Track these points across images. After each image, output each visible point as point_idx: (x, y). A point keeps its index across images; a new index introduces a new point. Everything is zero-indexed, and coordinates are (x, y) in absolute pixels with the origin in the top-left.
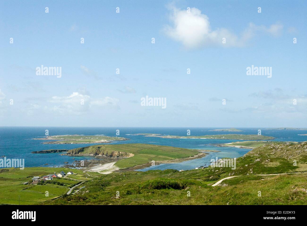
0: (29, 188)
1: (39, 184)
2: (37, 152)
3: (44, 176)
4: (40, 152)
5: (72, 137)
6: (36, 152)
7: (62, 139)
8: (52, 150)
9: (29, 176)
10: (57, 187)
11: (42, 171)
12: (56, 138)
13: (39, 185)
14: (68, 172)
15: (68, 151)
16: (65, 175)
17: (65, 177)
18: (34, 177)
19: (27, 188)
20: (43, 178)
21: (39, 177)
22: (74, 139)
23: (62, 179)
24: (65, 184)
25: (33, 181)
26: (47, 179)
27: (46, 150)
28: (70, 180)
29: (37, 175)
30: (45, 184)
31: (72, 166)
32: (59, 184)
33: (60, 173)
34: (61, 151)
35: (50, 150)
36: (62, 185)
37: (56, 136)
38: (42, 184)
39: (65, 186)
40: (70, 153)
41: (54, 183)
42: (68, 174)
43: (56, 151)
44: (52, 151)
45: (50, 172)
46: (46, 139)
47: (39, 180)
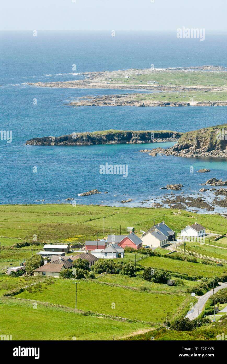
0: (30, 290)
1: (68, 275)
2: (51, 141)
3: (87, 243)
4: (61, 140)
5: (194, 78)
6: (45, 142)
7: (149, 84)
8: (113, 131)
10: (145, 289)
11: (77, 220)
12: (126, 81)
13: (68, 280)
14: (183, 227)
15: (178, 136)
16: (172, 238)
17: (171, 248)
18: (46, 246)
19: (22, 291)
20: (82, 251)
21: (65, 247)
22: (204, 84)
23: (160, 255)
24: (174, 279)
25: (42, 264)
26: (98, 254)
27: (85, 134)
28: (195, 261)
29: (57, 238)
30: (93, 277)
31: (200, 203)
32: (148, 277)
33: (149, 230)
34: (145, 138)
35: (105, 133)
36: (162, 280)
37: (127, 74)
38: (80, 276)
39: (173, 285)
40: (187, 147)
41: (132, 272)
42: (183, 233)
43: (130, 135)
44: (110, 137)
45: (108, 223)
46: (84, 83)
47: (67, 257)
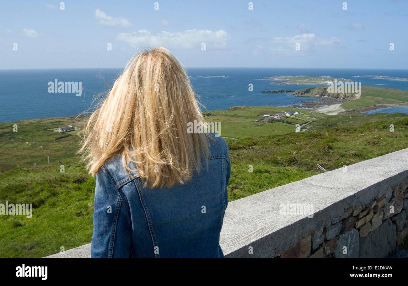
0: (260, 125)
1: (269, 122)
2: (265, 92)
3: (273, 115)
4: (268, 92)
5: (298, 78)
6: (264, 92)
7: (288, 80)
8: (280, 90)
9: (259, 114)
10: (286, 125)
11: (271, 110)
12: (282, 79)
13: (269, 123)
14: (295, 112)
15: (294, 91)
16: (292, 114)
17: (292, 117)
18: (264, 116)
19: (259, 125)
20: (272, 117)
21: (268, 116)
22: (300, 79)
23: (290, 118)
24: (293, 123)
25: (263, 119)
26: (276, 117)
27: (273, 91)
28: (297, 119)
29: (266, 114)
30: (274, 122)
31: (299, 106)
32: (287, 122)
33: (287, 112)
34: (287, 92)
35: (278, 90)
36: (290, 123)
37: (283, 77)
38: (272, 122)
39: (293, 125)
40: (296, 94)
41: (283, 122)
42: (295, 113)
43: (283, 91)
44: (279, 91)
45: (278, 111)
46: (273, 79)
47: (269, 118)
